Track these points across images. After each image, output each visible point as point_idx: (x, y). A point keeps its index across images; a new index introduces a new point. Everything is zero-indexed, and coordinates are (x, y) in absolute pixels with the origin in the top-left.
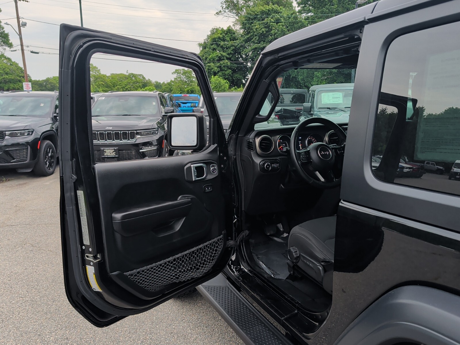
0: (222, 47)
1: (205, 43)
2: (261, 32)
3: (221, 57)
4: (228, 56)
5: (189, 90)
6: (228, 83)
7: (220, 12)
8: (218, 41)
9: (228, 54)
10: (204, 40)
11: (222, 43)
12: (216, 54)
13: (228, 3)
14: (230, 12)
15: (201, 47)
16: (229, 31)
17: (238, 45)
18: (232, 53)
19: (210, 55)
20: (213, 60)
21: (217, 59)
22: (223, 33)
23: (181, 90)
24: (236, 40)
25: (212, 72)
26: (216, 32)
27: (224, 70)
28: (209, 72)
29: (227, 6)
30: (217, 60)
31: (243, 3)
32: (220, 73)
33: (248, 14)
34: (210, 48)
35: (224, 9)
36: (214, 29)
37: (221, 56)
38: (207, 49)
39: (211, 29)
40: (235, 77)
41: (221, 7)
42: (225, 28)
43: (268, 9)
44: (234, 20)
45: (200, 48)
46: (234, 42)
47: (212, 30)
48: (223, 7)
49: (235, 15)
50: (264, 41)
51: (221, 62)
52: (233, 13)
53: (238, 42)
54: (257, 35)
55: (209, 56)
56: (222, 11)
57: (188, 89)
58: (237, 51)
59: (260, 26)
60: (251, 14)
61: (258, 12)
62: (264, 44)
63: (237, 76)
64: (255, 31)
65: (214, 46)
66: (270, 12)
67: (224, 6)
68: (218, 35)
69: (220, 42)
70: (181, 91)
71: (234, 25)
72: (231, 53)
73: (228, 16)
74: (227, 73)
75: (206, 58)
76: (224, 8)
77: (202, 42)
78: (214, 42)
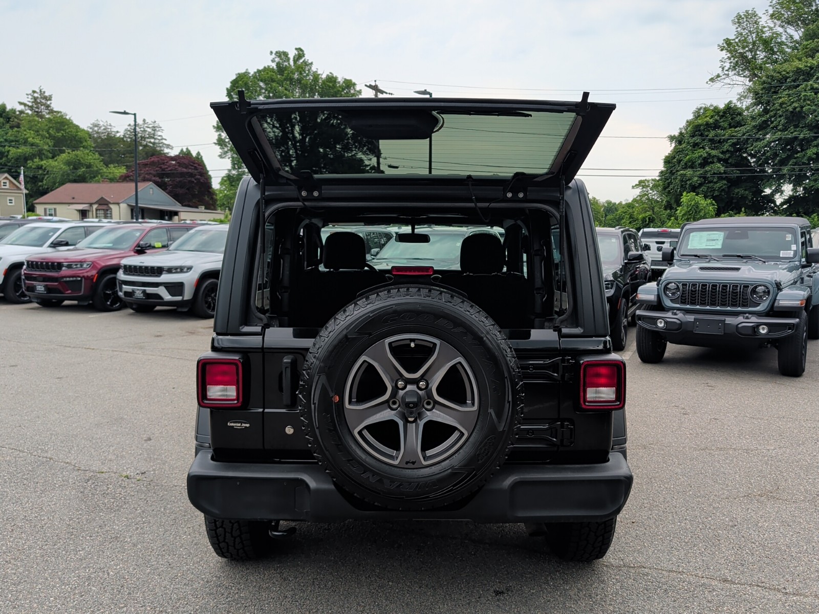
0: (711, 141)
1: (681, 133)
2: (791, 110)
3: (709, 158)
4: (721, 156)
5: (646, 217)
6: (713, 205)
7: (718, 76)
8: (704, 130)
9: (723, 153)
10: (680, 129)
11: (712, 134)
12: (699, 152)
13: (736, 59)
14: (739, 75)
16: (730, 111)
17: (744, 135)
18: (731, 151)
19: (687, 155)
20: (692, 165)
21: (699, 161)
22: (715, 115)
23: (631, 217)
24: (741, 126)
25: (687, 186)
26: (703, 113)
27: (712, 182)
28: (682, 186)
29: (732, 64)
30: (699, 165)
31: (765, 57)
32: (704, 188)
33: (768, 78)
34: (688, 143)
35: (726, 70)
36: (701, 108)
37: (708, 157)
38: (684, 145)
39: (694, 109)
40: (734, 194)
41: (720, 67)
42: (722, 106)
43: (809, 65)
44: (740, 89)
45: (671, 144)
46: (736, 129)
47: (697, 111)
48: (723, 68)
49: (748, 79)
50: (796, 126)
51: (707, 168)
52: (744, 76)
53: (745, 130)
54: (783, 116)
55: (685, 158)
56: (721, 75)
57: (644, 215)
58: (739, 146)
59: (791, 98)
60: (773, 77)
61: (788, 73)
62: (795, 131)
63: (739, 192)
64: (778, 108)
65: (697, 139)
66: (812, 71)
67: (727, 65)
68: (705, 119)
69: (709, 131)
70: (631, 220)
71: (739, 99)
72: (728, 151)
73: (732, 83)
74: (717, 186)
75: (679, 161)
76: (726, 68)
77: (676, 133)
78: (697, 131)
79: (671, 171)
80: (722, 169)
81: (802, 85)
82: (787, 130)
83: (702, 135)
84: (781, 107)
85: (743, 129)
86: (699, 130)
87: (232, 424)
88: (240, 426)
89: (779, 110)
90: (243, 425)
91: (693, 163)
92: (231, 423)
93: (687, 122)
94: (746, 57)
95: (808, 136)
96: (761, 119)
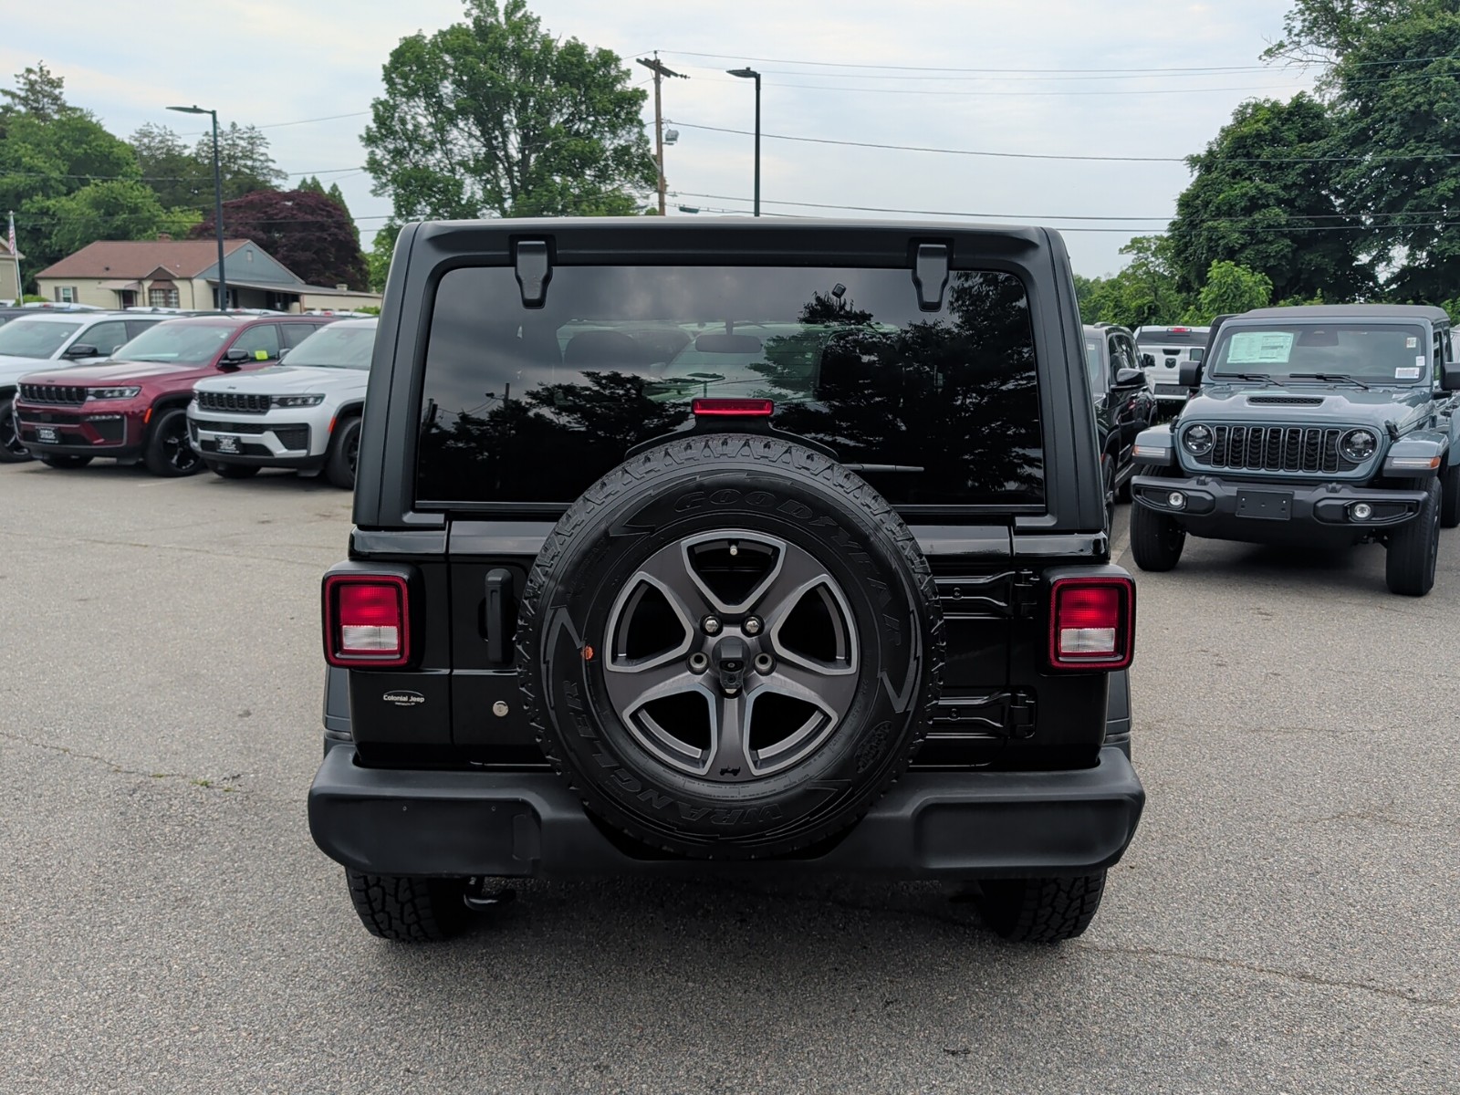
0: (1265, 165)
1: (1210, 152)
2: (1411, 108)
3: (1259, 198)
4: (1282, 193)
5: (1145, 305)
6: (1266, 283)
7: (1281, 45)
8: (1252, 145)
9: (1285, 188)
10: (1210, 143)
11: (1265, 154)
12: (1243, 187)
13: (1314, 15)
14: (1318, 43)
15: (1197, 167)
16: (1301, 111)
17: (1324, 155)
18: (1300, 184)
19: (1221, 191)
20: (1228, 211)
21: (1243, 204)
22: (1274, 118)
23: (1116, 306)
24: (1321, 138)
25: (1219, 249)
26: (1251, 115)
27: (1264, 241)
28: (1210, 249)
29: (1307, 24)
30: (1242, 210)
31: (1368, 9)
32: (1249, 252)
33: (1371, 49)
34: (1224, 170)
35: (1296, 35)
36: (1248, 105)
37: (1259, 196)
38: (1214, 175)
39: (1235, 107)
40: (1302, 264)
41: (1285, 28)
42: (1286, 101)
43: (1447, 25)
44: (1321, 70)
45: (1192, 171)
46: (1311, 145)
47: (1240, 111)
48: (1290, 31)
49: (1335, 51)
50: (1419, 139)
51: (1257, 216)
52: (1328, 46)
53: (1326, 147)
54: (1396, 119)
55: (1217, 197)
56: (1286, 43)
57: (1139, 302)
58: (1317, 175)
59: (1411, 87)
60: (1381, 47)
61: (1408, 40)
62: (1418, 148)
63: (1311, 260)
64: (1389, 105)
65: (1240, 163)
66: (1453, 37)
67: (1298, 25)
68: (1256, 126)
69: (1261, 147)
70: (1117, 310)
71: (1318, 89)
72: (1294, 184)
73: (1305, 59)
74: (1273, 249)
75: (1206, 204)
76: (1296, 31)
77: (1202, 151)
78: (1239, 148)
79: (1192, 221)
80: (1283, 218)
81: (1432, 62)
82: (1403, 146)
83: (1248, 155)
84: (1394, 104)
85: (1323, 144)
86: (1244, 147)
87: (392, 698)
88: (408, 702)
89: (1390, 108)
90: (413, 699)
91: (1232, 206)
92: (389, 695)
93: (1223, 130)
94: (1333, 10)
95: (1441, 157)
96: (1356, 125)
